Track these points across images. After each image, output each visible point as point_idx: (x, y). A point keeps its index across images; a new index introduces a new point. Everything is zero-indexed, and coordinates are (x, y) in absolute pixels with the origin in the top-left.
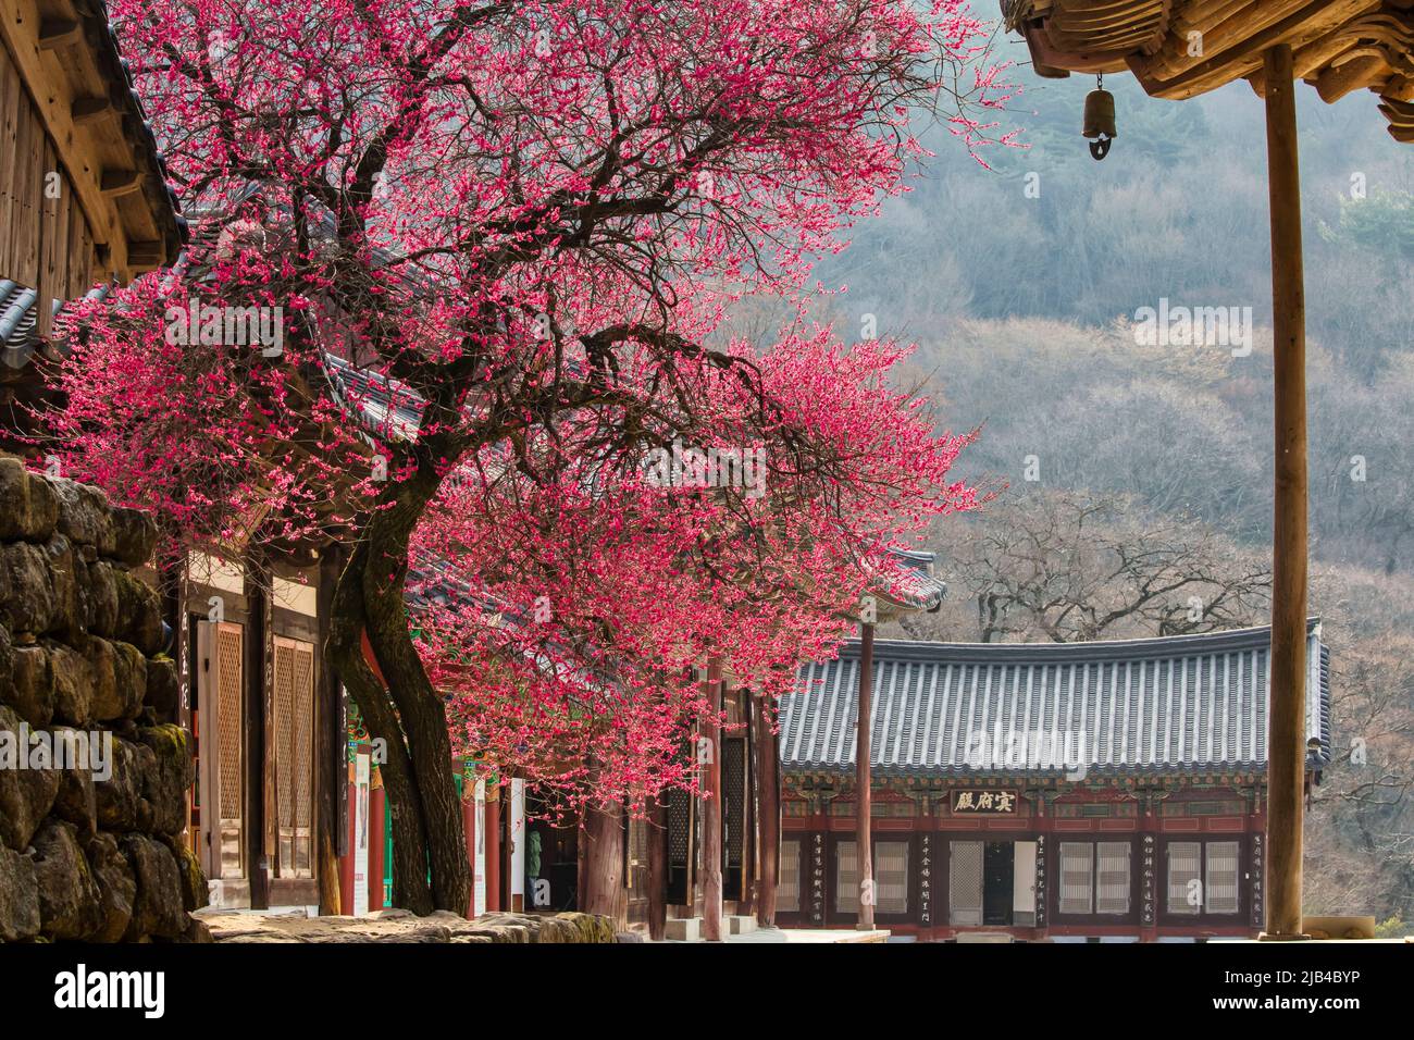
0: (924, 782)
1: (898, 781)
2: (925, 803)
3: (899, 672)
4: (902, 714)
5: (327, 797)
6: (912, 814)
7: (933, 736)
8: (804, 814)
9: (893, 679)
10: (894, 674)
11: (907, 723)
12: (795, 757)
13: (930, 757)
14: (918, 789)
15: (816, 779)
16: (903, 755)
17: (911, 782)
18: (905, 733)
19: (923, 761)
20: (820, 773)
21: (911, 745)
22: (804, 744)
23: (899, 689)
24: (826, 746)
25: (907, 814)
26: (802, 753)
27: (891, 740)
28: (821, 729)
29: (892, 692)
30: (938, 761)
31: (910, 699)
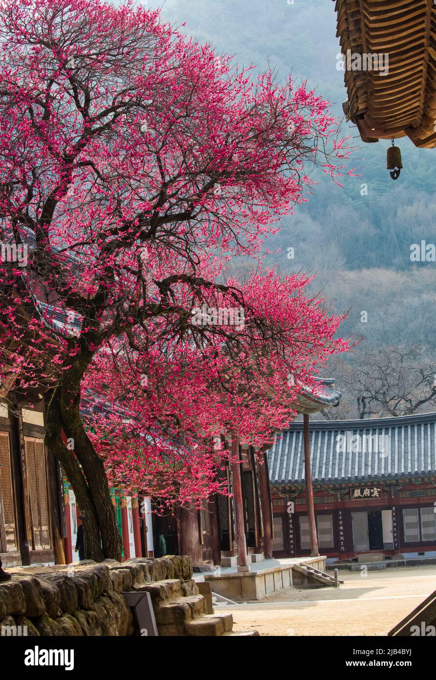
0: (337, 486)
1: (325, 486)
2: (339, 496)
3: (322, 436)
4: (325, 455)
5: (55, 511)
6: (333, 501)
7: (340, 464)
8: (283, 504)
9: (320, 439)
10: (320, 436)
11: (328, 459)
12: (276, 478)
13: (339, 474)
14: (335, 489)
15: (287, 488)
16: (326, 474)
17: (331, 486)
18: (327, 464)
19: (336, 476)
20: (289, 485)
21: (330, 469)
22: (280, 472)
23: (322, 443)
24: (290, 473)
25: (330, 501)
26: (280, 476)
27: (320, 467)
28: (288, 465)
29: (319, 445)
30: (343, 476)
31: (328, 448)
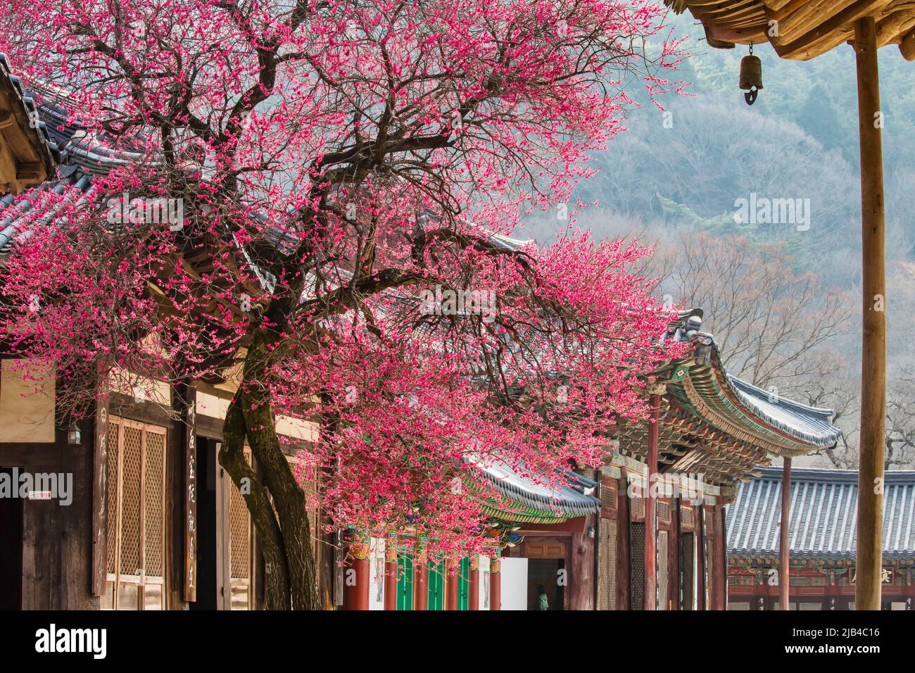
0: (831, 563)
1: (813, 562)
2: (832, 577)
3: (817, 490)
4: (818, 518)
5: (327, 565)
6: (824, 584)
7: (837, 532)
8: (752, 584)
9: (814, 494)
10: (815, 491)
11: (821, 523)
12: (754, 546)
13: (834, 546)
14: (827, 567)
15: (759, 561)
16: (816, 545)
17: (822, 563)
18: (819, 530)
19: (830, 549)
20: (762, 557)
21: (823, 538)
22: (752, 537)
23: (817, 501)
24: (766, 539)
25: (820, 584)
26: (750, 543)
27: (809, 535)
28: (764, 528)
29: (812, 503)
30: (839, 549)
31: (824, 507)
